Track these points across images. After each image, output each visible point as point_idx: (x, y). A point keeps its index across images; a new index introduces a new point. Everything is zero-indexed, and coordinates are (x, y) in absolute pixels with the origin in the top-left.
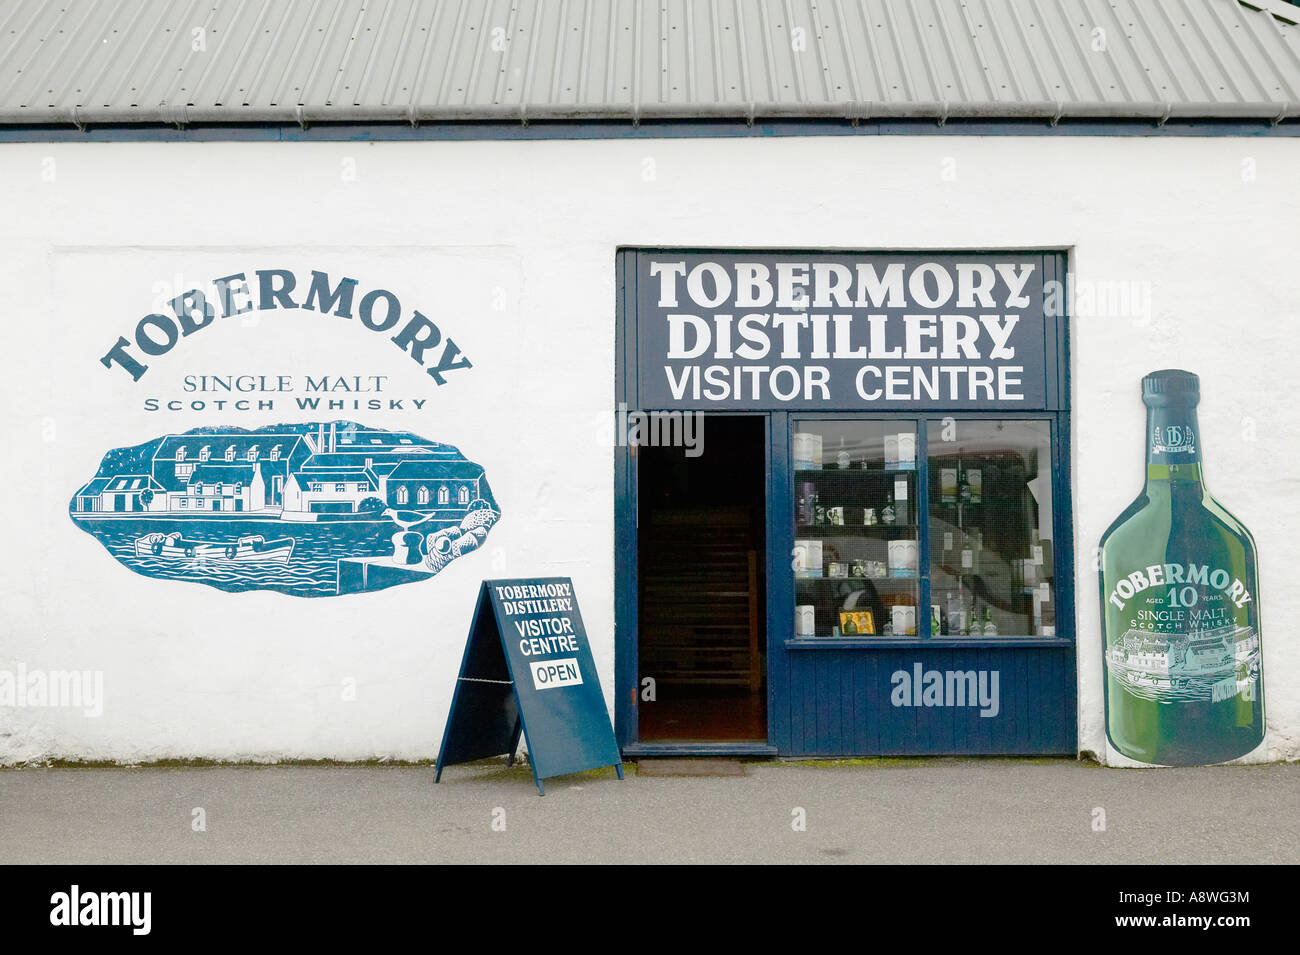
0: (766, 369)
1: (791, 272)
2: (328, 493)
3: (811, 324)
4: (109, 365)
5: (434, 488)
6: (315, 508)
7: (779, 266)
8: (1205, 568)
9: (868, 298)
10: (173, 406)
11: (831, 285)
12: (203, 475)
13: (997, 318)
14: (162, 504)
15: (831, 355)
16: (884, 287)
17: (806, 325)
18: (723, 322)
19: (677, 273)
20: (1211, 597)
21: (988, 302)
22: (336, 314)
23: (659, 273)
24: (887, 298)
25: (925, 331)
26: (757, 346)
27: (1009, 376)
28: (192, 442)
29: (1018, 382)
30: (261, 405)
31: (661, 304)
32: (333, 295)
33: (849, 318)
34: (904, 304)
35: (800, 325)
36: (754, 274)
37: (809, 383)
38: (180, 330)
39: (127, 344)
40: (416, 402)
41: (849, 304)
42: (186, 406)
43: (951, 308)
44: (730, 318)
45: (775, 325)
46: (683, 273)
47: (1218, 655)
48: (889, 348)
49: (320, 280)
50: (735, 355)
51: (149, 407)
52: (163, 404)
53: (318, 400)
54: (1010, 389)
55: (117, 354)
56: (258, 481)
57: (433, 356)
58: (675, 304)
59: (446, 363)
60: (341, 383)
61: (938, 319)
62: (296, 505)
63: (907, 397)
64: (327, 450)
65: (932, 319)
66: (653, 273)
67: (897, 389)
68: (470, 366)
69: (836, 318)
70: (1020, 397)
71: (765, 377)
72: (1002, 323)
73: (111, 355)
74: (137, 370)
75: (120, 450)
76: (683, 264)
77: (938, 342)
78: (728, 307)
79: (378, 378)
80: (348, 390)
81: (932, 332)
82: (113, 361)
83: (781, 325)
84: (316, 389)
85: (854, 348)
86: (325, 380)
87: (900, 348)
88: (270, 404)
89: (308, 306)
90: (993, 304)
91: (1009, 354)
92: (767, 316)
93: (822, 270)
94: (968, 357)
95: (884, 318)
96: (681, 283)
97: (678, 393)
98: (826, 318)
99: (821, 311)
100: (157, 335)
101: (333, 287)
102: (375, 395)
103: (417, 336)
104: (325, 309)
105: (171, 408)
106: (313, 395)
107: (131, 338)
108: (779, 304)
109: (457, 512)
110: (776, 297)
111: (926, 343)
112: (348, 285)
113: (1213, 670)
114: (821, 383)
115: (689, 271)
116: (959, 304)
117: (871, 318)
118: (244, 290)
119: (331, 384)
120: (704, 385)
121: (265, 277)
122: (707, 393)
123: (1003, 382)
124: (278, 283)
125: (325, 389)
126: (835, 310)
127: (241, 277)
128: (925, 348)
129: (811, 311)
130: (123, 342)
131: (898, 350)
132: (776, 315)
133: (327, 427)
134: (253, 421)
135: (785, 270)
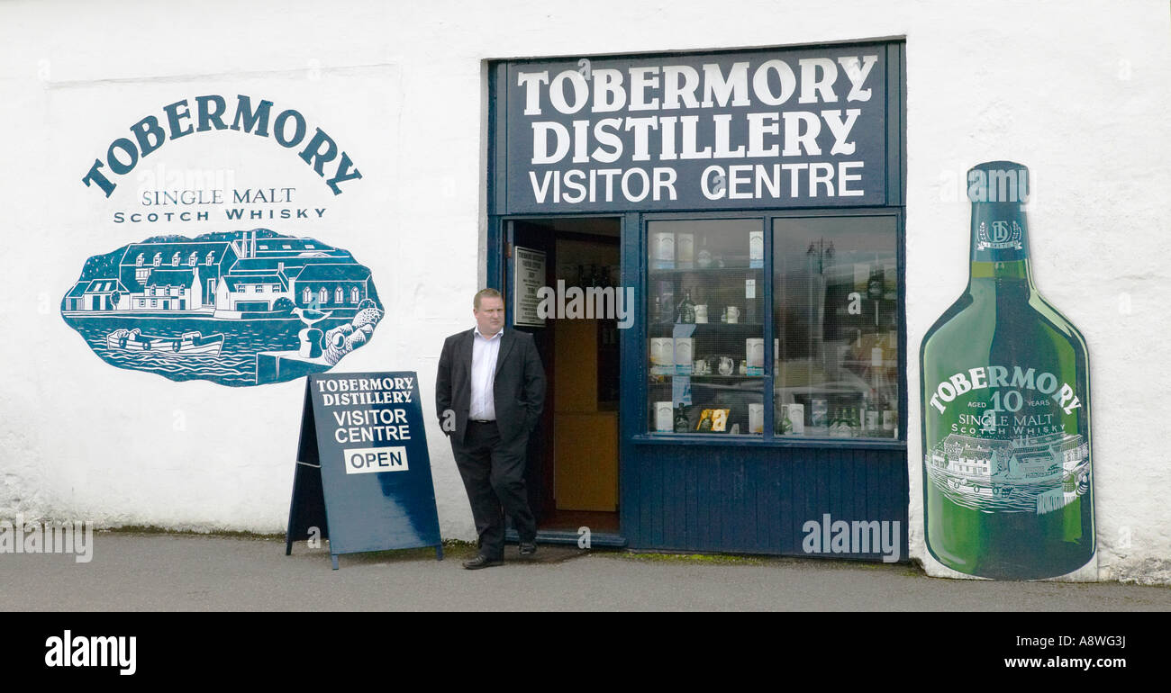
0: (619, 172)
1: (643, 75)
2: (250, 294)
3: (660, 125)
4: (88, 185)
5: (332, 289)
6: (240, 307)
7: (632, 71)
8: (1031, 371)
9: (714, 98)
10: (135, 218)
11: (678, 87)
12: (158, 279)
13: (839, 112)
14: (127, 304)
15: (679, 156)
16: (728, 86)
17: (655, 127)
18: (581, 127)
19: (541, 82)
20: (1037, 403)
21: (830, 96)
22: (257, 133)
23: (525, 83)
24: (732, 97)
25: (768, 129)
26: (611, 149)
27: (850, 171)
28: (148, 249)
29: (858, 177)
30: (199, 216)
31: (527, 113)
32: (255, 116)
33: (696, 118)
34: (748, 103)
35: (650, 127)
36: (609, 79)
37: (658, 183)
38: (140, 152)
39: (102, 165)
40: (317, 210)
41: (695, 105)
42: (144, 218)
43: (793, 104)
44: (587, 123)
45: (628, 128)
46: (546, 82)
47: (1045, 464)
48: (733, 147)
49: (244, 102)
50: (591, 159)
51: (117, 220)
52: (127, 217)
53: (242, 210)
54: (850, 185)
55: (94, 176)
56: (197, 283)
57: (331, 169)
58: (538, 112)
59: (341, 175)
60: (260, 195)
61: (781, 115)
62: (226, 306)
63: (750, 196)
64: (249, 255)
65: (775, 116)
66: (520, 83)
67: (740, 188)
68: (360, 177)
69: (683, 119)
70: (861, 193)
71: (617, 179)
72: (844, 118)
73: (89, 175)
74: (108, 188)
75: (96, 257)
76: (546, 73)
77: (780, 140)
78: (587, 113)
79: (288, 190)
80: (266, 201)
81: (774, 129)
82: (91, 181)
83: (633, 128)
84: (241, 201)
85: (700, 149)
86: (247, 193)
87: (744, 147)
88: (206, 215)
89: (235, 127)
90: (834, 99)
91: (850, 149)
92: (620, 120)
93: (672, 73)
94: (809, 154)
95: (729, 117)
96: (544, 91)
97: (540, 197)
98: (674, 119)
99: (669, 113)
100: (123, 157)
101: (254, 109)
102: (286, 206)
103: (319, 150)
104: (248, 130)
105: (133, 220)
106: (239, 207)
107: (105, 161)
108: (631, 108)
109: (349, 312)
110: (628, 101)
111: (768, 141)
112: (266, 106)
113: (1038, 480)
114: (669, 184)
115: (551, 79)
116: (801, 101)
117: (716, 118)
118: (187, 114)
119: (252, 197)
120: (564, 188)
121: (203, 101)
122: (566, 196)
123: (844, 178)
124: (212, 107)
125: (248, 201)
126: (683, 111)
127: (184, 103)
128: (767, 146)
129: (661, 113)
130: (98, 164)
131: (741, 148)
132: (628, 119)
133: (249, 234)
134: (193, 230)
135: (637, 74)
